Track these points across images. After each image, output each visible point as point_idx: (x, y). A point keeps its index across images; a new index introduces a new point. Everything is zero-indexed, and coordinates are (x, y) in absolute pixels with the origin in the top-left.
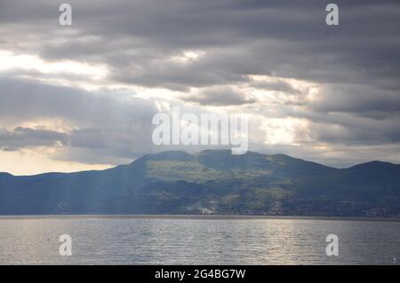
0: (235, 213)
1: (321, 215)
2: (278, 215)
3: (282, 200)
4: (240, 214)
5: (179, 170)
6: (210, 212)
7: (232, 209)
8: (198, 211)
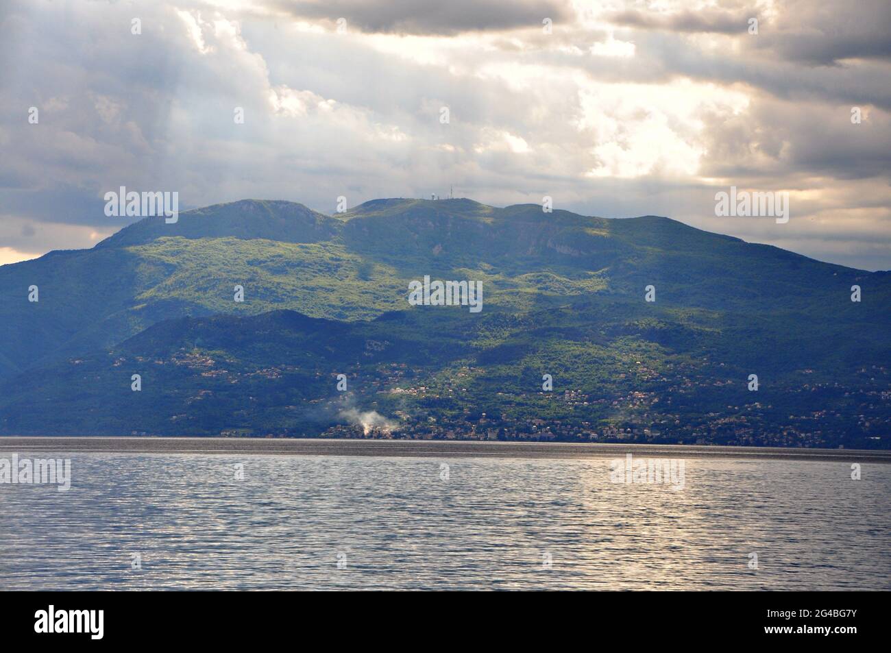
0: (482, 432)
1: (795, 442)
2: (643, 440)
3: (654, 387)
4: (501, 437)
5: (275, 271)
6: (390, 427)
7: (474, 418)
8: (345, 424)
